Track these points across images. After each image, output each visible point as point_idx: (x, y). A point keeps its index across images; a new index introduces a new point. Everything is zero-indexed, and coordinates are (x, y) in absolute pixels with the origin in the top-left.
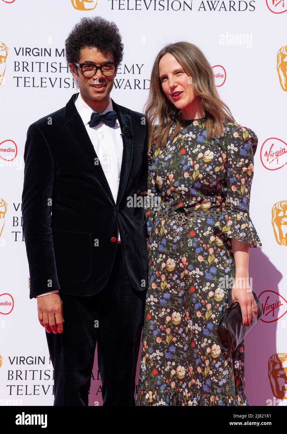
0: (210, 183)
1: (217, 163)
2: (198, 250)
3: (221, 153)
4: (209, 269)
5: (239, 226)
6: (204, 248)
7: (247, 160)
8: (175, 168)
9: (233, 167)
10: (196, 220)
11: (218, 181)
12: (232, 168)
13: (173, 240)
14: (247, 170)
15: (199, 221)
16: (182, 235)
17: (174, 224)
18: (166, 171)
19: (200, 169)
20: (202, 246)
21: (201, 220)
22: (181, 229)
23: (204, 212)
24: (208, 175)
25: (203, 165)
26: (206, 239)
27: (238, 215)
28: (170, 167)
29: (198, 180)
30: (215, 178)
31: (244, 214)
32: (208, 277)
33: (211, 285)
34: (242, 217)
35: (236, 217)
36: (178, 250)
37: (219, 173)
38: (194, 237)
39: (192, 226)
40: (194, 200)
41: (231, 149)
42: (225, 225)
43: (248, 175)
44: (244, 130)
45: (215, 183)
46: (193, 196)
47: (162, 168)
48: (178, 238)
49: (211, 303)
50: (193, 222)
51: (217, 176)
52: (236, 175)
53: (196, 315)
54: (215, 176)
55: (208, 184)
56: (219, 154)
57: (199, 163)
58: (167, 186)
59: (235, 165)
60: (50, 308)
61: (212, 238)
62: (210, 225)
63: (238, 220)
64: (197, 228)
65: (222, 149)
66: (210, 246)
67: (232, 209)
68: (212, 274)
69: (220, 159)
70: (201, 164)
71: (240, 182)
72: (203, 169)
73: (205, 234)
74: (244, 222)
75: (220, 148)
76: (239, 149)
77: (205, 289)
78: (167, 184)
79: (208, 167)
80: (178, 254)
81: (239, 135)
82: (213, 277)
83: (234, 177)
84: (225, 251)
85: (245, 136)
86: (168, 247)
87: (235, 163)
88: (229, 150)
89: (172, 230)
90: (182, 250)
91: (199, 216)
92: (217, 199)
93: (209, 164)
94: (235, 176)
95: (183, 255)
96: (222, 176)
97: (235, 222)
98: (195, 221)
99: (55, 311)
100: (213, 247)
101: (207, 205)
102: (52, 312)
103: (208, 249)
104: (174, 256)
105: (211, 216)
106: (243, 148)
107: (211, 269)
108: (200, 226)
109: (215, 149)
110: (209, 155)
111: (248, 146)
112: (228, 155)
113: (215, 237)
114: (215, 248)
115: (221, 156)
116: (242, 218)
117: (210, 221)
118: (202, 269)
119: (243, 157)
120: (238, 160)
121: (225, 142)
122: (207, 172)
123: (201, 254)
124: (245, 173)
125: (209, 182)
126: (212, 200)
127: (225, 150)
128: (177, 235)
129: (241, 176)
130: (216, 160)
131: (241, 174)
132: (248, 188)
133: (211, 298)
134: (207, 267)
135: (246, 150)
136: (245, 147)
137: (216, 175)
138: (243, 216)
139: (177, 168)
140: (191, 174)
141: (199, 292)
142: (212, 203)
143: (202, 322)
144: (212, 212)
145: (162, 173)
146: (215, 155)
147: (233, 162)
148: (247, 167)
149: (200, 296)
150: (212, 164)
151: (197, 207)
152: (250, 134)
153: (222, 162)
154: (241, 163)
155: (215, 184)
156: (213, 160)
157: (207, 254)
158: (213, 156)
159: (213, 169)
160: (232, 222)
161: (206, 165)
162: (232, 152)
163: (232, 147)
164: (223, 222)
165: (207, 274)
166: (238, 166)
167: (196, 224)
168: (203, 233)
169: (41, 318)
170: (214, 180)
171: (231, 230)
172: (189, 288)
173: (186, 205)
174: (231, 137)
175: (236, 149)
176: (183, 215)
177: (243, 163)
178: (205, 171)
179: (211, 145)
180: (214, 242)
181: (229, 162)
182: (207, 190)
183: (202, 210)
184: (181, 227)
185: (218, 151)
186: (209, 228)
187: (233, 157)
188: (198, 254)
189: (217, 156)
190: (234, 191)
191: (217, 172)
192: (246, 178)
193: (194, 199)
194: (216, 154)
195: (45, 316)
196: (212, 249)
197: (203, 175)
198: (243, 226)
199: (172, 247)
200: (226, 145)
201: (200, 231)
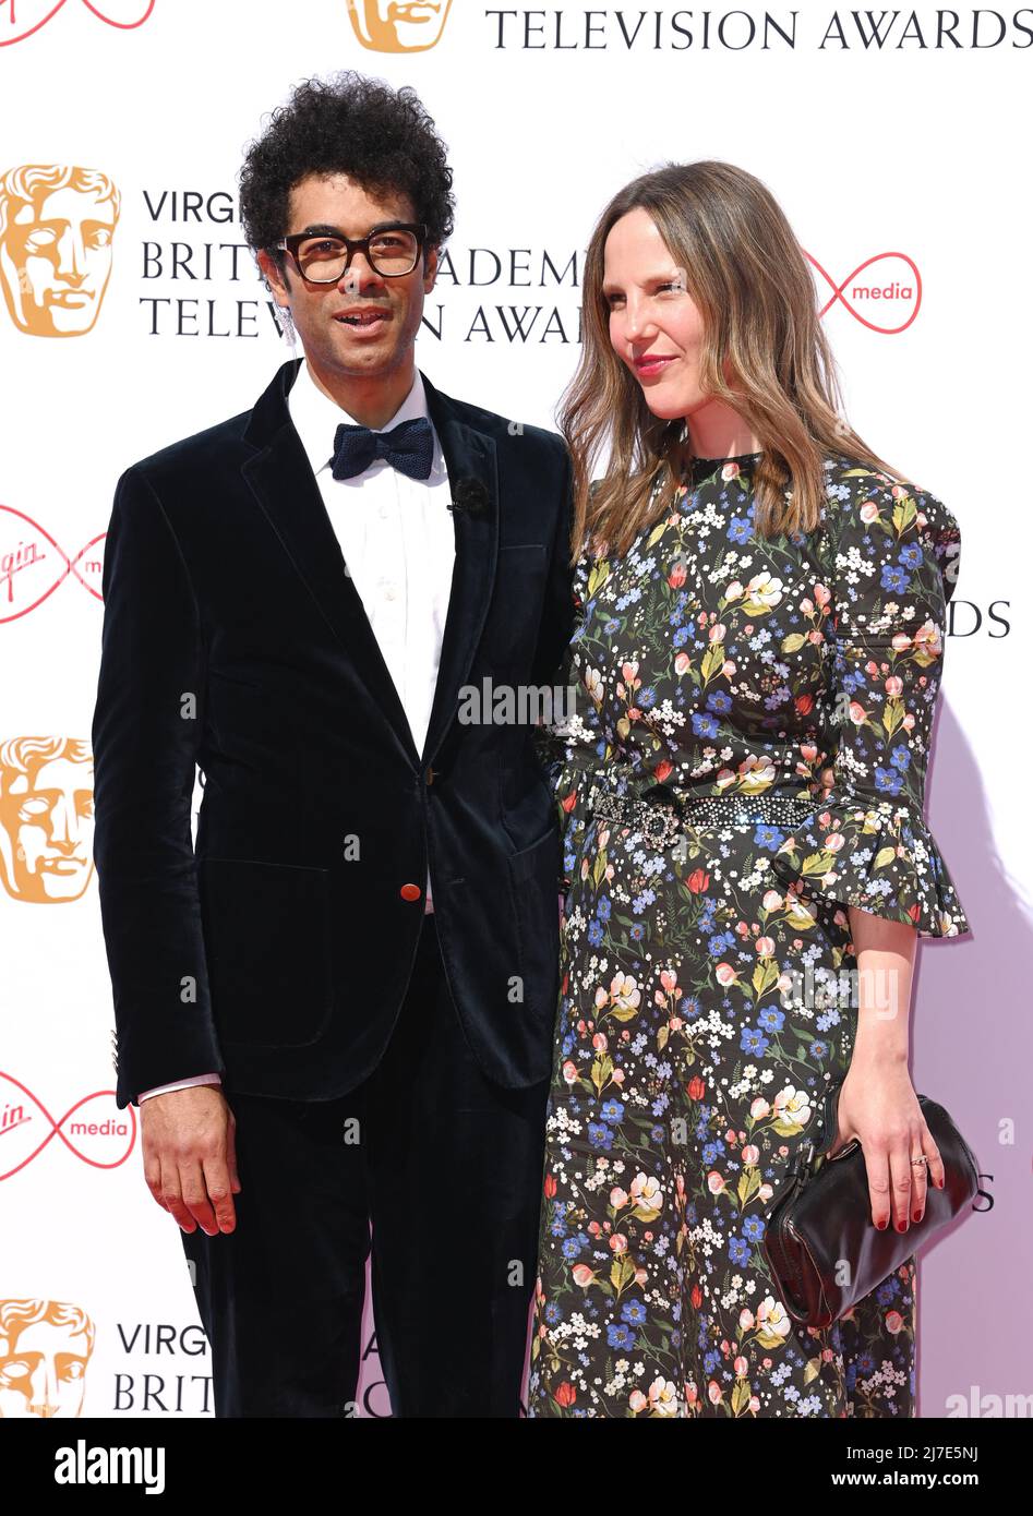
0: (766, 695)
1: (794, 620)
2: (718, 945)
3: (812, 582)
4: (755, 1014)
5: (867, 855)
6: (738, 936)
7: (912, 609)
8: (645, 641)
9: (855, 634)
10: (716, 833)
11: (796, 687)
12: (850, 637)
13: (631, 905)
14: (912, 645)
15: (726, 836)
16: (660, 888)
17: (638, 847)
18: (615, 649)
19: (727, 642)
20: (732, 930)
21: (733, 832)
22: (659, 864)
23: (746, 804)
24: (757, 664)
25: (741, 628)
26: (749, 904)
27: (871, 813)
28: (632, 636)
29: (720, 683)
30: (786, 676)
31: (895, 811)
32: (753, 1043)
33: (759, 1074)
34: (886, 820)
35: (862, 823)
36: (650, 943)
37: (800, 658)
38: (705, 894)
39: (697, 853)
40: (710, 757)
41: (848, 568)
42: (814, 851)
43: (915, 667)
44: (901, 494)
45: (783, 695)
46: (707, 742)
47: (604, 637)
48: (648, 897)
49: (758, 1141)
50: (704, 840)
51: (794, 667)
52: (864, 662)
53: (706, 1187)
54: (782, 670)
55: (757, 697)
56: (802, 587)
57: (726, 621)
58: (616, 707)
59: (862, 626)
60: (183, 1138)
61: (772, 901)
62: (765, 852)
63: (866, 831)
64: (717, 862)
65: (813, 569)
66: (761, 929)
67: (853, 792)
68: (766, 1035)
69: (806, 605)
70: (734, 624)
71: (883, 691)
72: (738, 645)
73: (744, 885)
74: (894, 843)
75: (806, 566)
76: (877, 566)
77: (739, 1089)
78: (617, 698)
79: (756, 634)
80: (648, 957)
81: (881, 515)
82: (771, 1045)
83: (858, 674)
84: (820, 950)
85: (900, 520)
86: (614, 928)
87: (862, 618)
88: (840, 573)
89: (630, 867)
90: (661, 943)
91: (728, 818)
92: (798, 755)
93: (760, 622)
94: (862, 669)
95: (665, 962)
96: (811, 669)
97: (854, 841)
98: (710, 836)
99: (202, 1149)
100: (773, 933)
101: (759, 777)
102: (189, 1152)
103: (754, 939)
104: (636, 965)
105: (773, 816)
106: (894, 564)
107: (765, 1014)
108: (726, 854)
109: (788, 569)
110: (767, 591)
111: (913, 556)
112: (838, 590)
113: (784, 896)
114: (782, 937)
115: (809, 593)
116: (884, 826)
117: (766, 837)
118: (731, 1013)
119: (892, 597)
120: (876, 608)
121: (829, 540)
122: (751, 653)
123: (729, 957)
124: (901, 655)
125: (759, 691)
126: (779, 758)
127: (824, 570)
128: (646, 887)
129: (885, 667)
130: (790, 608)
131: (888, 662)
132: (915, 714)
133: (759, 1123)
134: (748, 1006)
135: (907, 572)
136: (901, 559)
137: (787, 665)
138: (892, 820)
139: (653, 640)
140: (697, 660)
141: (720, 1101)
142: (781, 769)
143: (726, 1214)
144: (779, 804)
145: (602, 658)
146: (786, 590)
147: (853, 617)
148: (912, 635)
149: (720, 1114)
150: (773, 623)
151: (723, 783)
152: (921, 509)
153: (812, 615)
154: (887, 620)
155: (786, 699)
156: (779, 610)
157: (749, 958)
158: (780, 596)
159: (776, 644)
160: (842, 840)
161: (749, 629)
162: (853, 579)
163: (854, 562)
164: (809, 838)
165: (746, 1033)
166: (874, 631)
167: (713, 846)
168: (739, 879)
169: (154, 1178)
170: (781, 685)
171: (836, 870)
172: (687, 1084)
173: (681, 777)
174: (852, 521)
175: (868, 569)
176: (666, 814)
177: (893, 619)
178: (744, 649)
179: (776, 555)
180: (778, 914)
181: (840, 614)
182: (758, 723)
183: (740, 795)
184: (660, 855)
185: (798, 576)
186: (763, 864)
187: (854, 598)
188: (716, 960)
189: (796, 593)
190: (856, 723)
191: (793, 655)
192: (909, 676)
193: (709, 754)
194: (790, 585)
195: (168, 1169)
196: (770, 941)
197: (738, 665)
198: (885, 857)
199: (628, 929)
200: (832, 553)
201: (725, 874)
